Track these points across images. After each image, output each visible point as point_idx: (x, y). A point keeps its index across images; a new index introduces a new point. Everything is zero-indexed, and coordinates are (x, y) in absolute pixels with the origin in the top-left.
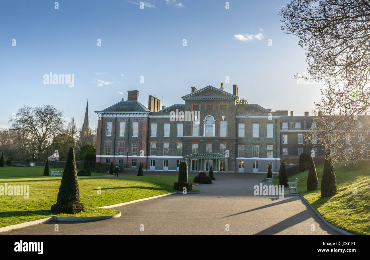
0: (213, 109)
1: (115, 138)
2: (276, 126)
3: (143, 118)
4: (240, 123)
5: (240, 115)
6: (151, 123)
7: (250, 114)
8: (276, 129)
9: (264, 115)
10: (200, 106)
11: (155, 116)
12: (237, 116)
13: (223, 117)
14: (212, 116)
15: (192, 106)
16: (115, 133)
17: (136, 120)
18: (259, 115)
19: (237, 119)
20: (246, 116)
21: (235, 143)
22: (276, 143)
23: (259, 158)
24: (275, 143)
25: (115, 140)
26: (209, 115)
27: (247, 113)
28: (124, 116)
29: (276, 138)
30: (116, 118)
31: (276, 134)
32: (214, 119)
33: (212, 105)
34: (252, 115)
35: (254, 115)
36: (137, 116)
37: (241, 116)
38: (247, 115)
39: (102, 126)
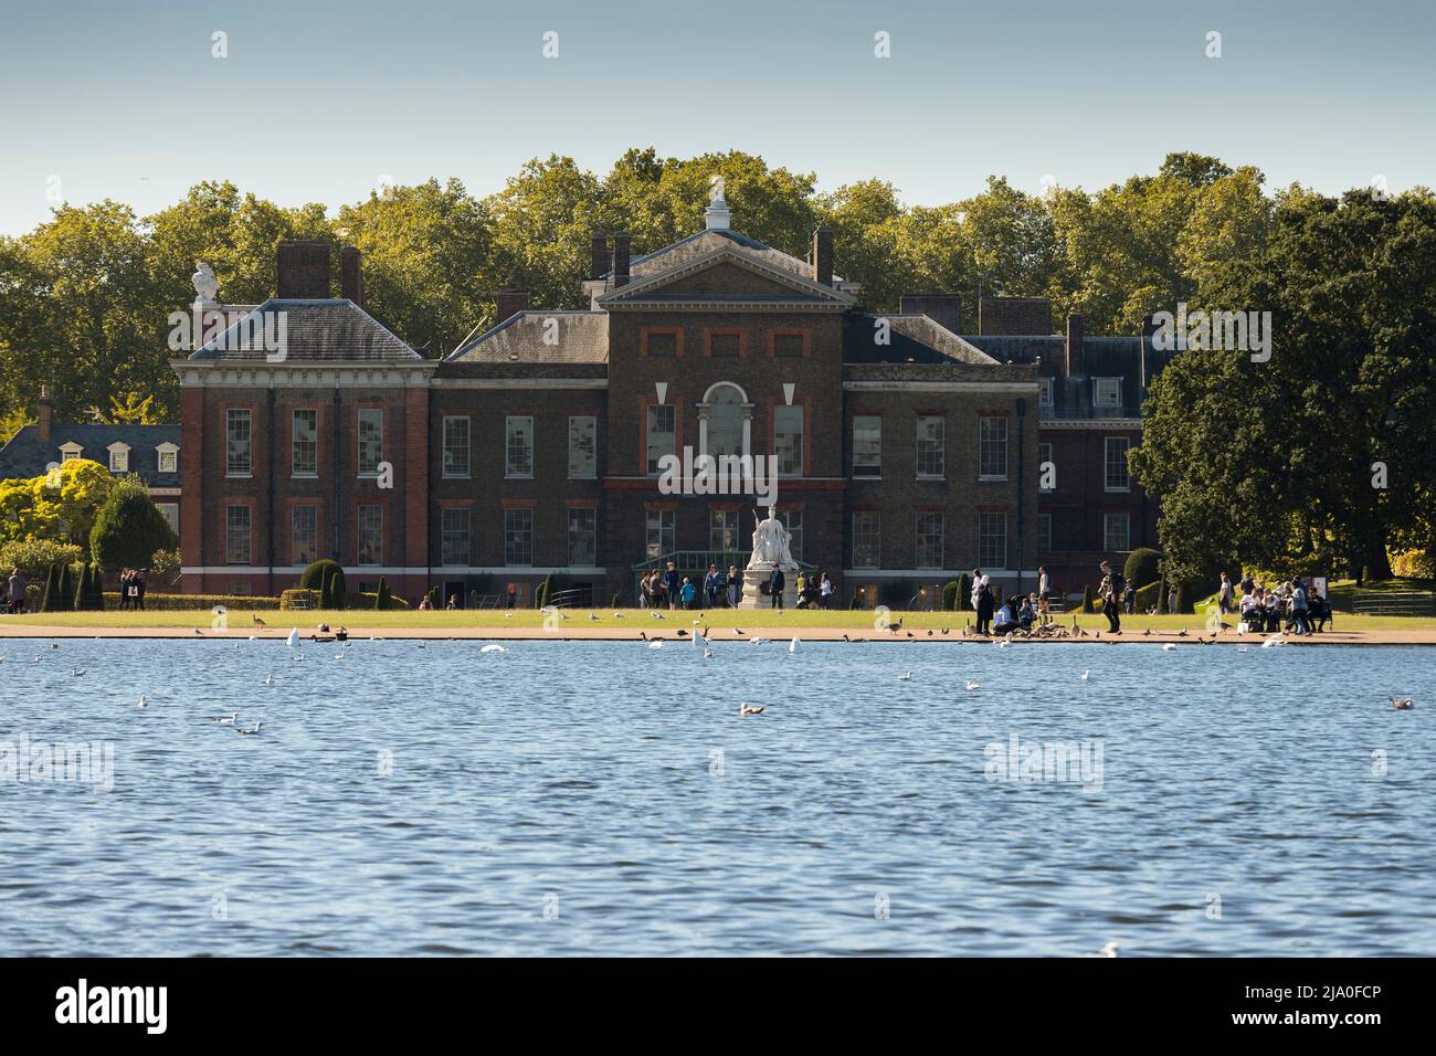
0: (743, 354)
1: (271, 483)
2: (1021, 431)
3: (406, 390)
4: (860, 414)
5: (862, 380)
6: (441, 410)
7: (907, 374)
8: (1021, 441)
9: (968, 380)
10: (680, 336)
11: (460, 384)
12: (849, 385)
13: (789, 390)
14: (737, 382)
15: (644, 336)
16: (271, 462)
17: (373, 398)
18: (947, 380)
19: (847, 395)
20: (886, 383)
21: (840, 506)
22: (1020, 504)
23: (945, 569)
24: (1014, 503)
25: (271, 491)
26: (725, 380)
27: (891, 369)
28: (312, 381)
29: (1020, 484)
30: (272, 392)
31: (1021, 468)
32: (745, 399)
33: (738, 336)
34: (913, 380)
35: (925, 380)
36: (378, 380)
37: (865, 384)
38: (894, 380)
39: (203, 429)
